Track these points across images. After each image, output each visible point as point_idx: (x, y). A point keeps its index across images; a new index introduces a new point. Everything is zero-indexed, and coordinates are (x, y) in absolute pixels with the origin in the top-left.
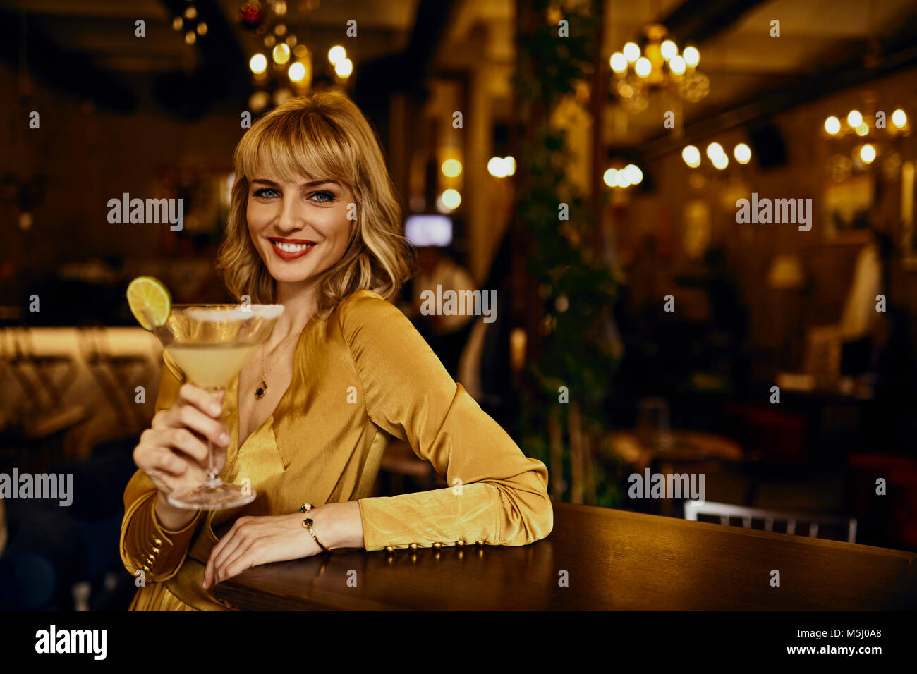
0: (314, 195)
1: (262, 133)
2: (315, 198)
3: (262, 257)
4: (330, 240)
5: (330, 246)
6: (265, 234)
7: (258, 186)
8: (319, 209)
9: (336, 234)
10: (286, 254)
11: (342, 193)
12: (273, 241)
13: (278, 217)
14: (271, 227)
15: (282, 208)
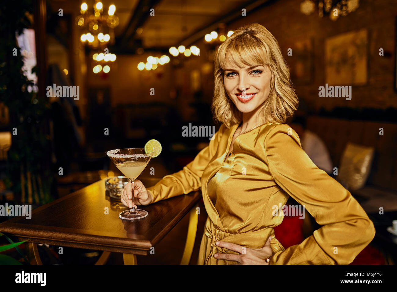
0: (252, 72)
1: (226, 48)
2: (253, 73)
3: (233, 102)
4: (262, 91)
5: (262, 94)
6: (233, 92)
7: (227, 72)
8: (256, 78)
9: (264, 88)
10: (244, 100)
11: (265, 69)
12: (237, 95)
13: (238, 84)
14: (236, 89)
15: (239, 80)
